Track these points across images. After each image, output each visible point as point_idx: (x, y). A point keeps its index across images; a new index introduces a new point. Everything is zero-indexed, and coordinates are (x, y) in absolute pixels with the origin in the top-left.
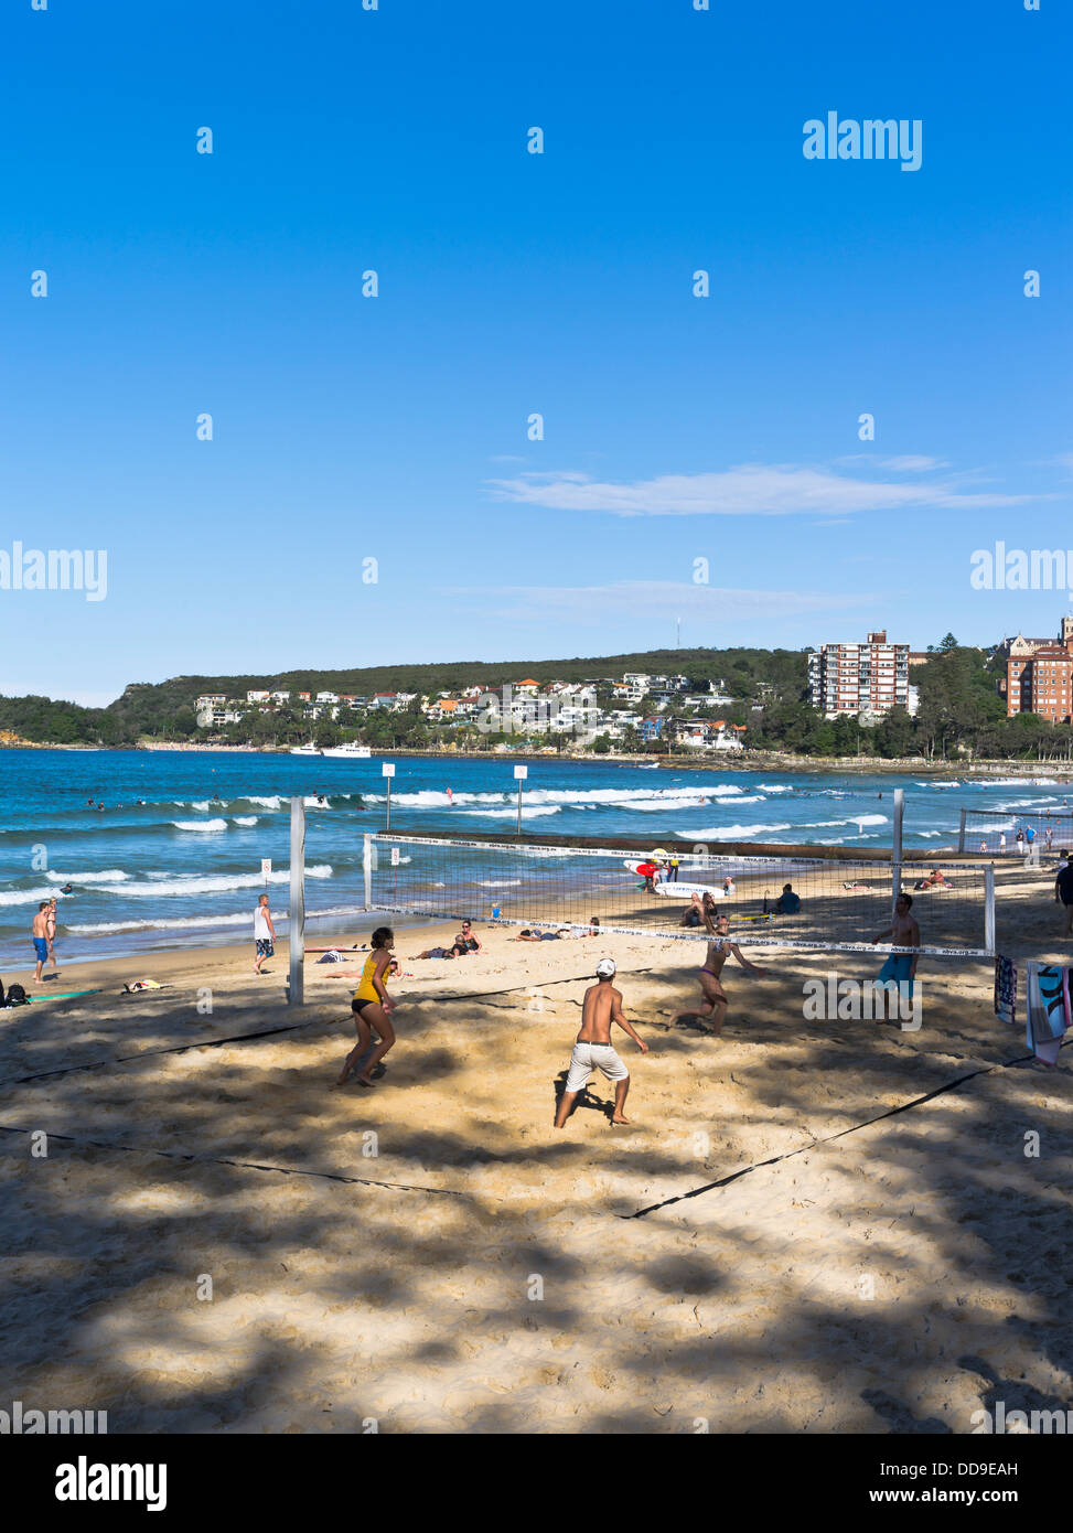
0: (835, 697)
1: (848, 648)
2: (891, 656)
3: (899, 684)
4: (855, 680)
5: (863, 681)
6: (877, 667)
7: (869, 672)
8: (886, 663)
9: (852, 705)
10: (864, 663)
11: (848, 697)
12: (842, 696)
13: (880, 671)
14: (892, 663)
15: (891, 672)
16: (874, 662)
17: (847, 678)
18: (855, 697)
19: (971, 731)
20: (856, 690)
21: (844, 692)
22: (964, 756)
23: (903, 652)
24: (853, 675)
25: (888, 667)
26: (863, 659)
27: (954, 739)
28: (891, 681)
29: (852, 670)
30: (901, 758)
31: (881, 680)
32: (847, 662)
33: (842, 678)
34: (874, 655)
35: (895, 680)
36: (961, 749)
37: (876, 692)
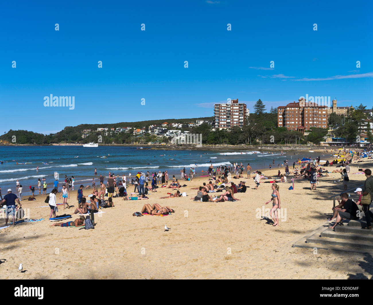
0: (219, 123)
1: (223, 105)
2: (238, 108)
3: (240, 118)
4: (225, 117)
5: (228, 117)
6: (233, 112)
7: (230, 114)
8: (236, 110)
9: (224, 126)
10: (228, 111)
11: (223, 123)
12: (221, 123)
13: (234, 113)
14: (238, 110)
15: (238, 114)
16: (232, 110)
17: (222, 116)
18: (225, 123)
19: (261, 134)
20: (225, 120)
21: (222, 121)
22: (258, 143)
23: (242, 106)
24: (224, 115)
25: (237, 112)
26: (228, 109)
27: (255, 137)
28: (238, 117)
29: (224, 113)
30: (237, 145)
31: (234, 117)
32: (222, 110)
33: (221, 116)
34: (232, 108)
35: (239, 116)
36: (258, 141)
37: (233, 121)
